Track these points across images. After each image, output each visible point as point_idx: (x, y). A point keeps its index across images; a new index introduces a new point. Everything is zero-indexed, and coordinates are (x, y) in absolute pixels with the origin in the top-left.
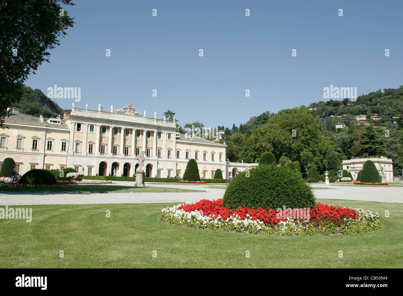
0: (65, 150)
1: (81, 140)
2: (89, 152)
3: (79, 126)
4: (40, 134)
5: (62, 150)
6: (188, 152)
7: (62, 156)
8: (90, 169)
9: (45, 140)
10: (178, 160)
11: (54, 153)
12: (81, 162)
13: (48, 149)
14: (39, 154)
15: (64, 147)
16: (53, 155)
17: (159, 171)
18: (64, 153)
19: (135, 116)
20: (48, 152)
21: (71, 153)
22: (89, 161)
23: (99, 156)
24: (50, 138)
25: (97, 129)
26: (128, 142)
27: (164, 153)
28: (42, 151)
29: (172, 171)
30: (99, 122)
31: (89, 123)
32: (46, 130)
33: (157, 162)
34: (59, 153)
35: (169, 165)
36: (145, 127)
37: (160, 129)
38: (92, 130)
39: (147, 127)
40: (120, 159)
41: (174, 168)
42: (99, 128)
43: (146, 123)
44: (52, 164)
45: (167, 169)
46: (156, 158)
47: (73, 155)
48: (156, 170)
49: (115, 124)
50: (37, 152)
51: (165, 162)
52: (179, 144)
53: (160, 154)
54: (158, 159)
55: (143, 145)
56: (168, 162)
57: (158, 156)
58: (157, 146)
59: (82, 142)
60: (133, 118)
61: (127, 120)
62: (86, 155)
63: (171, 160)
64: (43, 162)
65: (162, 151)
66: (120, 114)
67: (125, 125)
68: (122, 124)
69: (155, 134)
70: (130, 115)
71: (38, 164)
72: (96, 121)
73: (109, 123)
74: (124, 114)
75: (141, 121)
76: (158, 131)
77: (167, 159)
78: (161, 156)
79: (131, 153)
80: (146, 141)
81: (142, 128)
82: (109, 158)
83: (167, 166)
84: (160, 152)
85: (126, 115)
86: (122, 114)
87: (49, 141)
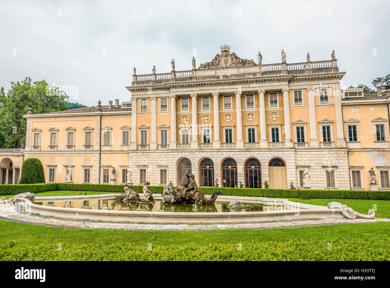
0: (127, 142)
2: (162, 143)
3: (144, 101)
5: (124, 143)
7: (123, 152)
8: (163, 173)
9: (101, 131)
10: (352, 145)
11: (113, 149)
12: (149, 162)
13: (105, 144)
14: (94, 152)
15: (125, 139)
18: (125, 148)
19: (238, 67)
20: (104, 148)
21: (133, 147)
22: (162, 159)
23: (175, 148)
24: (106, 127)
25: (171, 103)
26: (231, 120)
27: (314, 134)
28: (97, 148)
29: (338, 170)
30: (172, 90)
31: (158, 96)
32: (101, 116)
33: (293, 153)
34: (119, 149)
35: (327, 159)
36: (260, 85)
37: (296, 84)
38: (164, 107)
39: (264, 84)
40: (212, 151)
41: (343, 163)
42: (173, 101)
43: (262, 75)
44: (111, 166)
45: (323, 167)
46: (291, 145)
47: (137, 150)
48: (295, 170)
49: (200, 88)
50: (91, 149)
51: (317, 153)
52: (353, 110)
53: (303, 136)
54: (296, 147)
55: (259, 122)
56: (324, 153)
57: (299, 141)
58: (294, 121)
59: (149, 128)
60: (234, 71)
61: (221, 78)
62: (157, 149)
63: (333, 145)
64: (99, 164)
65: (309, 129)
66: (208, 69)
67: (219, 87)
68: (212, 88)
69: (285, 94)
70: (228, 68)
71: (92, 166)
72: (168, 89)
73: (189, 89)
74: (216, 69)
75: (250, 74)
76: (292, 88)
77: (322, 144)
78: (306, 141)
79: (236, 139)
80: (266, 112)
81: (253, 87)
82: (192, 151)
83: (322, 162)
84: (303, 133)
85: (219, 69)
86: (213, 69)
87: (105, 133)
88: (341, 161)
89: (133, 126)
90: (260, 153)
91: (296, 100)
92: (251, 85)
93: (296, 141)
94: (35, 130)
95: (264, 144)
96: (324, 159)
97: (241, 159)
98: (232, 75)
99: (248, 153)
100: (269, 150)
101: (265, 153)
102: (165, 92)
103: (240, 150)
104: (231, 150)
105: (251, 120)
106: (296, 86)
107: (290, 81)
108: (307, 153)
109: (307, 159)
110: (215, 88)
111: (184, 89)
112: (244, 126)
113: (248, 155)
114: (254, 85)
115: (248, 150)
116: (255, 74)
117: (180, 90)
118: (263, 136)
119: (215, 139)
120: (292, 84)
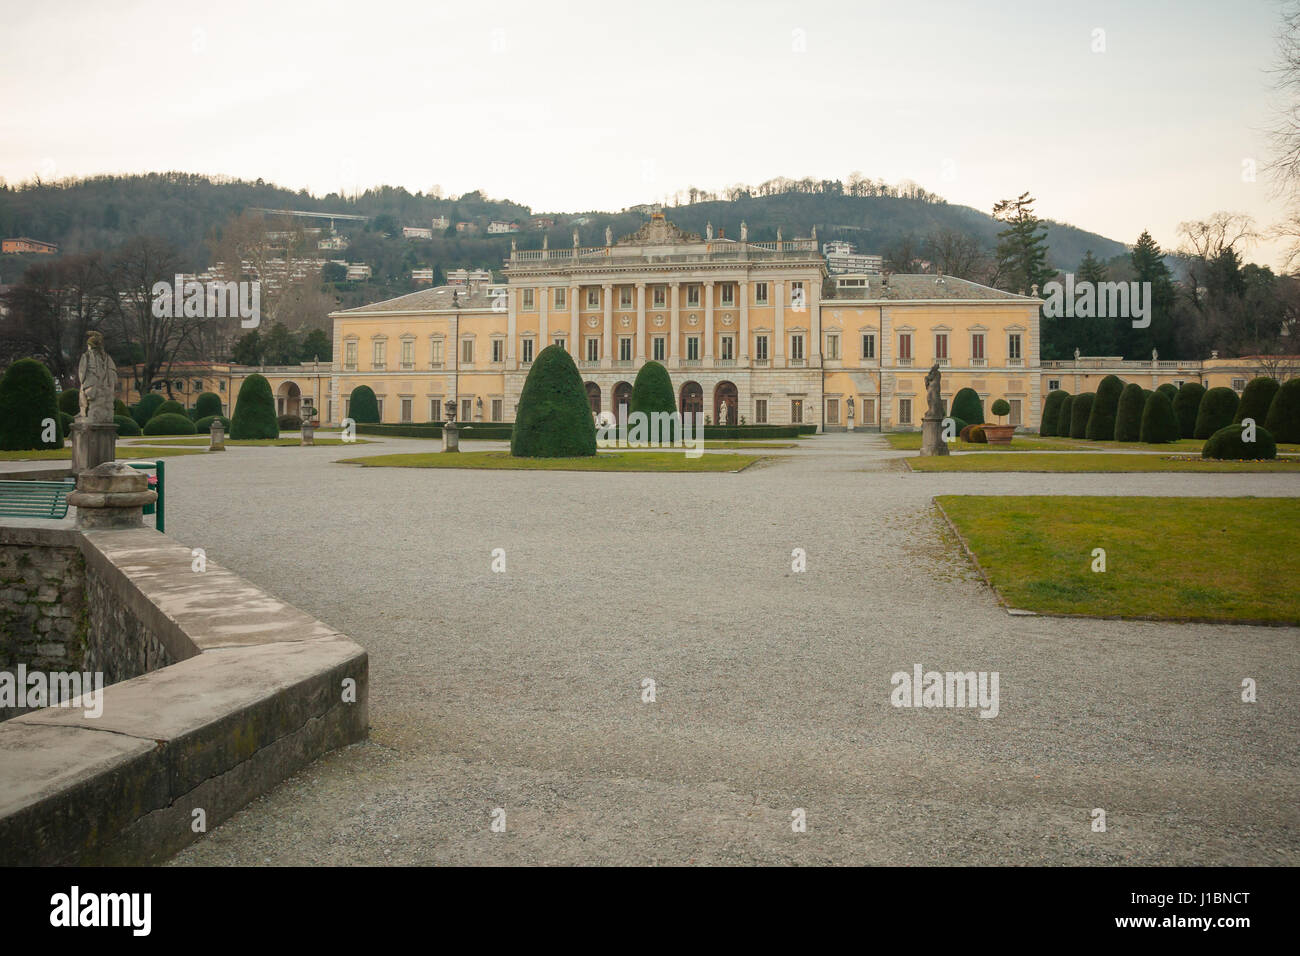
0: (501, 358)
1: (534, 331)
3: (529, 292)
4: (446, 326)
5: (495, 358)
6: (872, 337)
7: (494, 373)
9: (457, 338)
10: (830, 364)
11: (478, 368)
13: (465, 360)
14: (445, 374)
15: (498, 354)
16: (476, 372)
17: (761, 406)
18: (497, 366)
19: (675, 244)
20: (464, 367)
21: (511, 365)
24: (467, 333)
25: (572, 298)
26: (663, 324)
27: (780, 348)
28: (451, 367)
29: (807, 399)
30: (573, 277)
31: (550, 285)
32: (458, 315)
33: (749, 375)
34: (486, 368)
35: (794, 383)
36: (707, 273)
37: (759, 273)
38: (560, 301)
39: (713, 273)
40: (633, 371)
41: (815, 390)
42: (575, 293)
43: (711, 260)
44: (474, 395)
45: (789, 395)
46: (746, 364)
47: (517, 370)
48: (748, 399)
49: (617, 276)
50: (442, 369)
51: (782, 374)
52: (836, 313)
53: (765, 351)
54: (755, 366)
55: (704, 327)
56: (792, 375)
57: (759, 356)
58: (754, 327)
59: (536, 335)
60: (670, 251)
61: (650, 261)
63: (804, 364)
64: (454, 392)
65: (773, 340)
66: (631, 246)
67: (646, 275)
68: (636, 275)
69: (743, 289)
70: (661, 244)
71: (443, 396)
72: (568, 275)
73: (600, 276)
74: (643, 245)
75: (693, 256)
76: (753, 279)
77: (790, 362)
78: (769, 357)
79: (669, 353)
80: (715, 314)
81: (696, 276)
82: (604, 372)
83: (787, 387)
84: (765, 345)
85: (648, 245)
86: (638, 246)
87: (465, 342)
88: (812, 387)
89: (512, 332)
90: (702, 375)
91: (759, 298)
92: (694, 274)
93: (755, 357)
94: (348, 337)
95: (708, 362)
96: (791, 383)
98: (666, 258)
99: (684, 375)
100: (715, 370)
101: (710, 375)
102: (562, 278)
103: (675, 371)
105: (693, 324)
106: (758, 276)
107: (750, 269)
108: (768, 375)
109: (768, 383)
110: (641, 275)
111: (594, 277)
112: (682, 334)
113: (686, 378)
114: (699, 273)
115: (686, 370)
116: (700, 257)
117: (586, 277)
118: (709, 350)
119: (638, 354)
120: (753, 273)
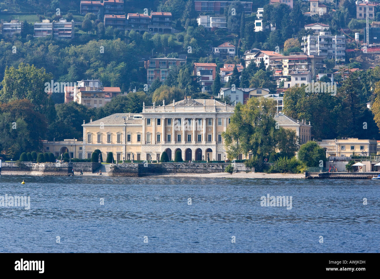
0: (140, 141)
1: (151, 132)
2: (158, 141)
3: (149, 120)
4: (122, 130)
5: (138, 141)
7: (137, 146)
8: (158, 155)
9: (126, 134)
11: (133, 144)
13: (128, 141)
14: (122, 145)
15: (139, 139)
16: (132, 145)
17: (219, 156)
18: (139, 143)
20: (129, 143)
21: (143, 143)
23: (164, 144)
24: (129, 132)
25: (162, 122)
28: (124, 143)
30: (163, 116)
31: (155, 117)
32: (126, 126)
33: (215, 147)
36: (204, 115)
37: (219, 115)
40: (181, 145)
42: (163, 120)
43: (205, 111)
46: (215, 143)
47: (145, 144)
48: (216, 153)
54: (218, 144)
57: (219, 141)
58: (217, 132)
62: (155, 144)
64: (125, 151)
66: (181, 106)
68: (182, 115)
69: (214, 120)
70: (190, 106)
71: (121, 152)
72: (161, 115)
73: (171, 116)
74: (184, 106)
75: (200, 110)
78: (222, 141)
79: (192, 139)
80: (206, 128)
81: (200, 116)
82: (172, 146)
84: (221, 137)
85: (186, 106)
87: (128, 135)
89: (143, 132)
90: (202, 146)
91: (219, 123)
94: (89, 133)
95: (204, 143)
97: (194, 149)
98: (191, 110)
100: (206, 145)
101: (204, 147)
103: (194, 145)
104: (190, 145)
108: (221, 146)
109: (221, 149)
110: (184, 116)
111: (169, 116)
112: (196, 134)
113: (197, 147)
115: (197, 145)
116: (202, 110)
117: (167, 116)
118: (204, 139)
119: (183, 140)
